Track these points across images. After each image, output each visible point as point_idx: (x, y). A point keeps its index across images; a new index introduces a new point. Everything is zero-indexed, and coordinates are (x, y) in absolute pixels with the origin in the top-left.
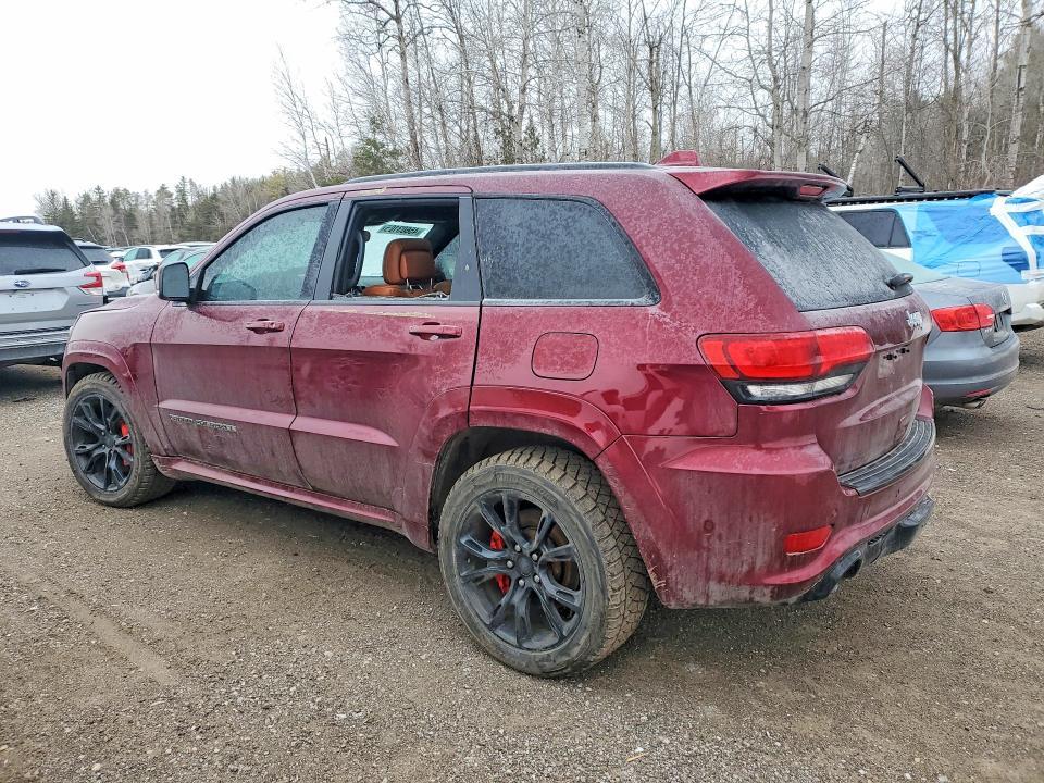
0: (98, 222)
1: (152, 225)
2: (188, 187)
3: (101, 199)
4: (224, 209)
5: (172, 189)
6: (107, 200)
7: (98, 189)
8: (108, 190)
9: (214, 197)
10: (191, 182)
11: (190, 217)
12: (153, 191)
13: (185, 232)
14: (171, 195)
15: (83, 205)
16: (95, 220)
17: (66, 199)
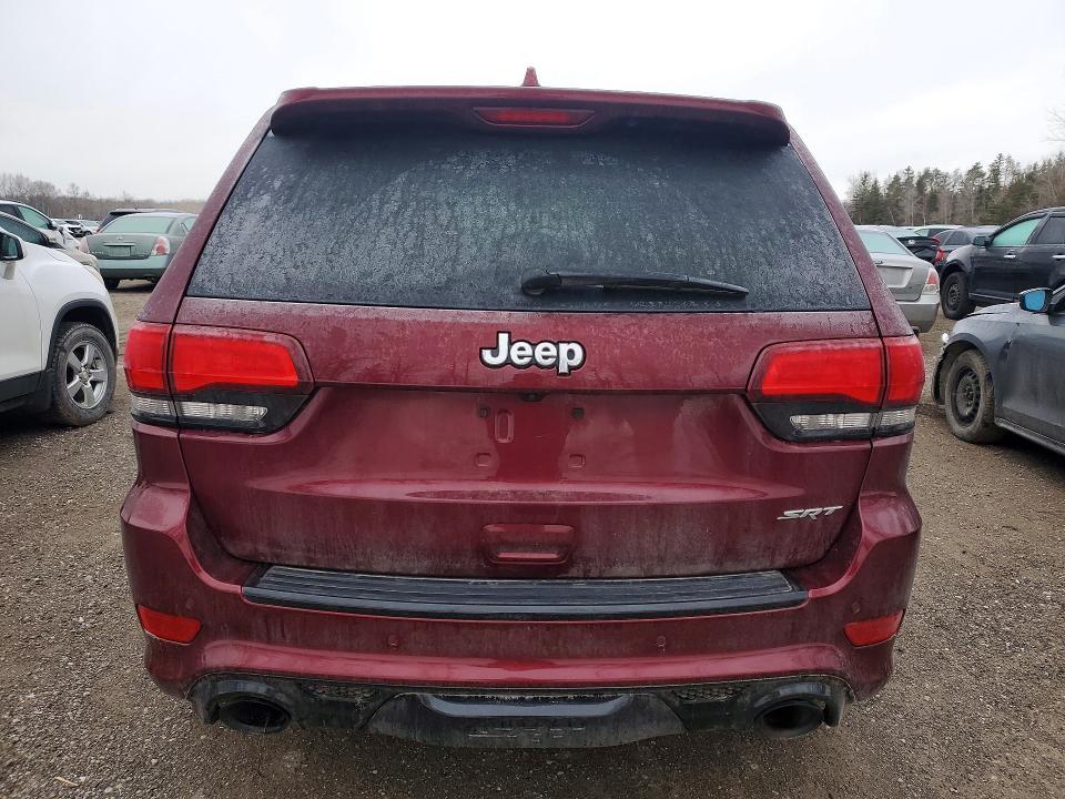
0: (901, 204)
1: (954, 207)
2: (1003, 166)
3: (910, 179)
4: (1040, 190)
5: (986, 169)
6: (915, 181)
7: (908, 170)
8: (918, 170)
9: (1030, 177)
10: (1009, 161)
11: (997, 200)
12: (964, 170)
13: (987, 215)
14: (982, 175)
15: (891, 187)
16: (897, 201)
17: (876, 183)
